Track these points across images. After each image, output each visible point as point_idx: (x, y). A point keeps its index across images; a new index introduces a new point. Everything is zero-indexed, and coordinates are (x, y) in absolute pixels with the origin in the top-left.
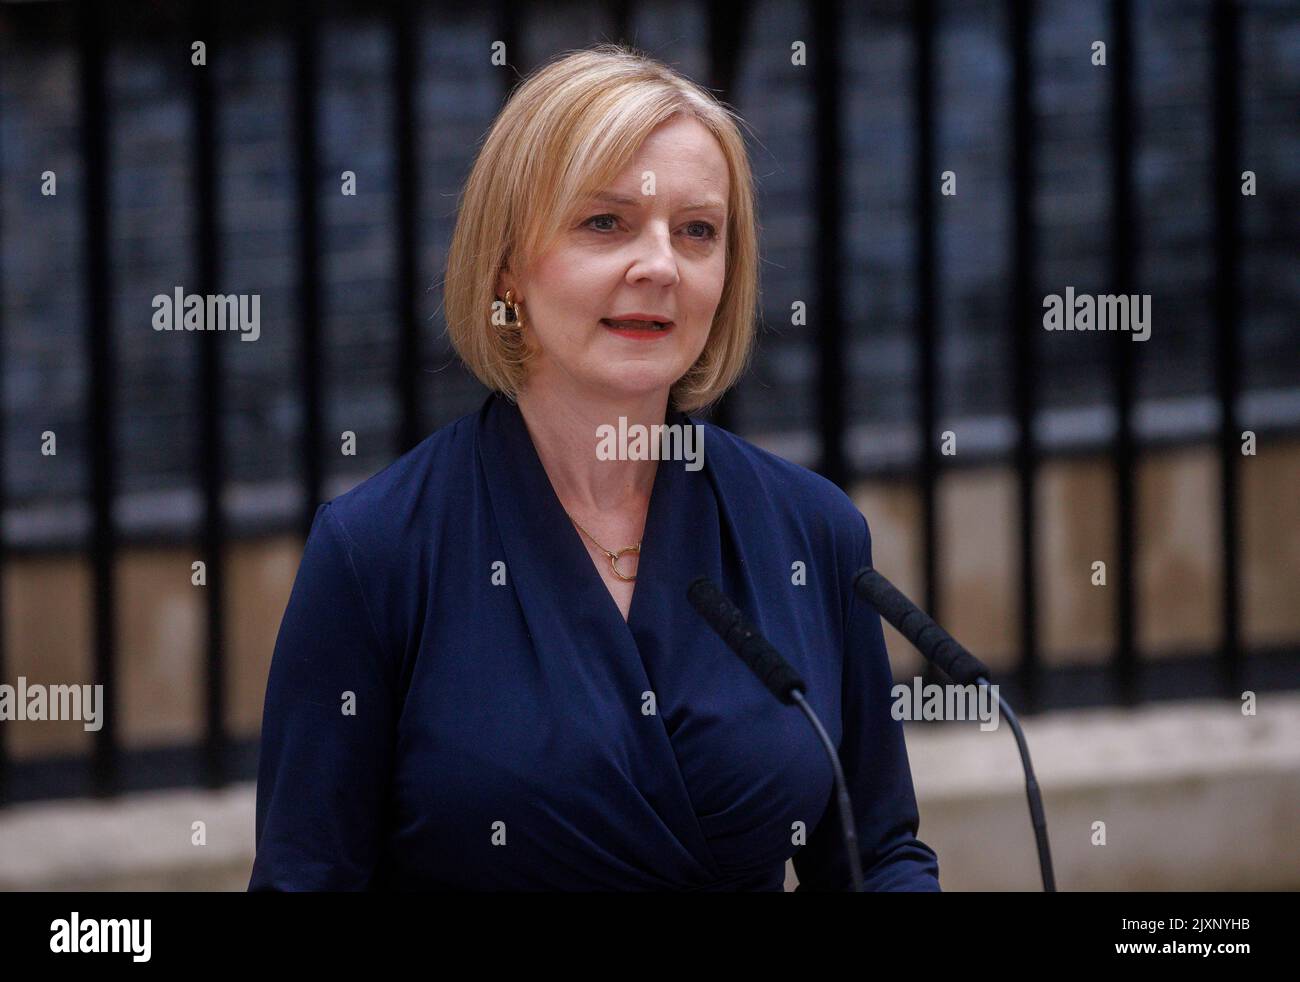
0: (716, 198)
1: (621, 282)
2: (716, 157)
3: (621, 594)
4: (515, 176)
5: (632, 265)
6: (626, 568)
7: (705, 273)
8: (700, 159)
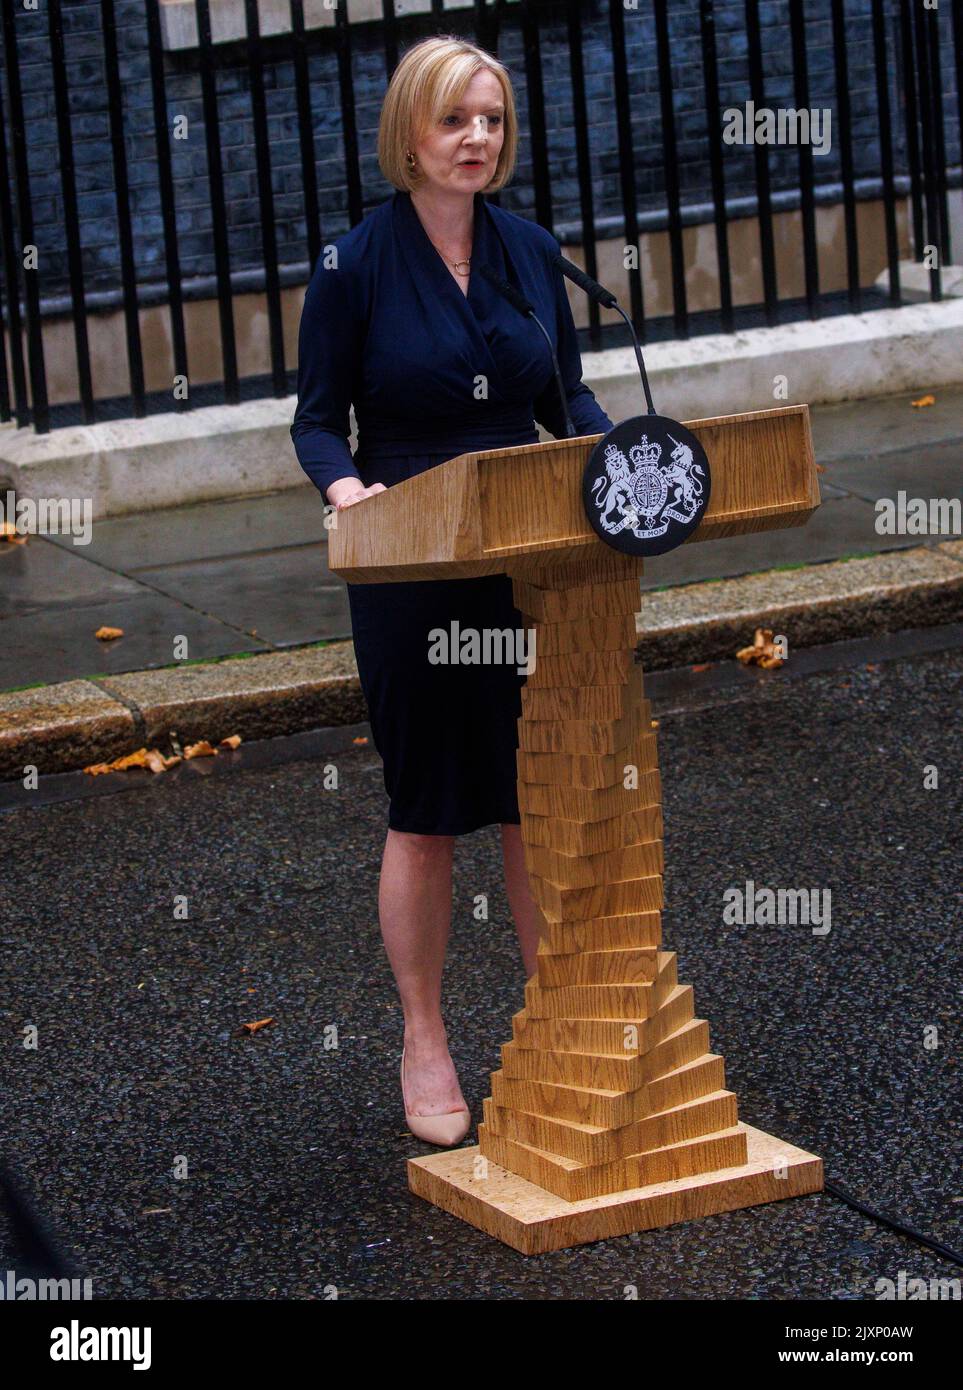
0: (499, 104)
1: (460, 146)
2: (498, 86)
3: (463, 283)
4: (411, 100)
5: (464, 138)
6: (463, 270)
7: (496, 139)
8: (492, 88)
